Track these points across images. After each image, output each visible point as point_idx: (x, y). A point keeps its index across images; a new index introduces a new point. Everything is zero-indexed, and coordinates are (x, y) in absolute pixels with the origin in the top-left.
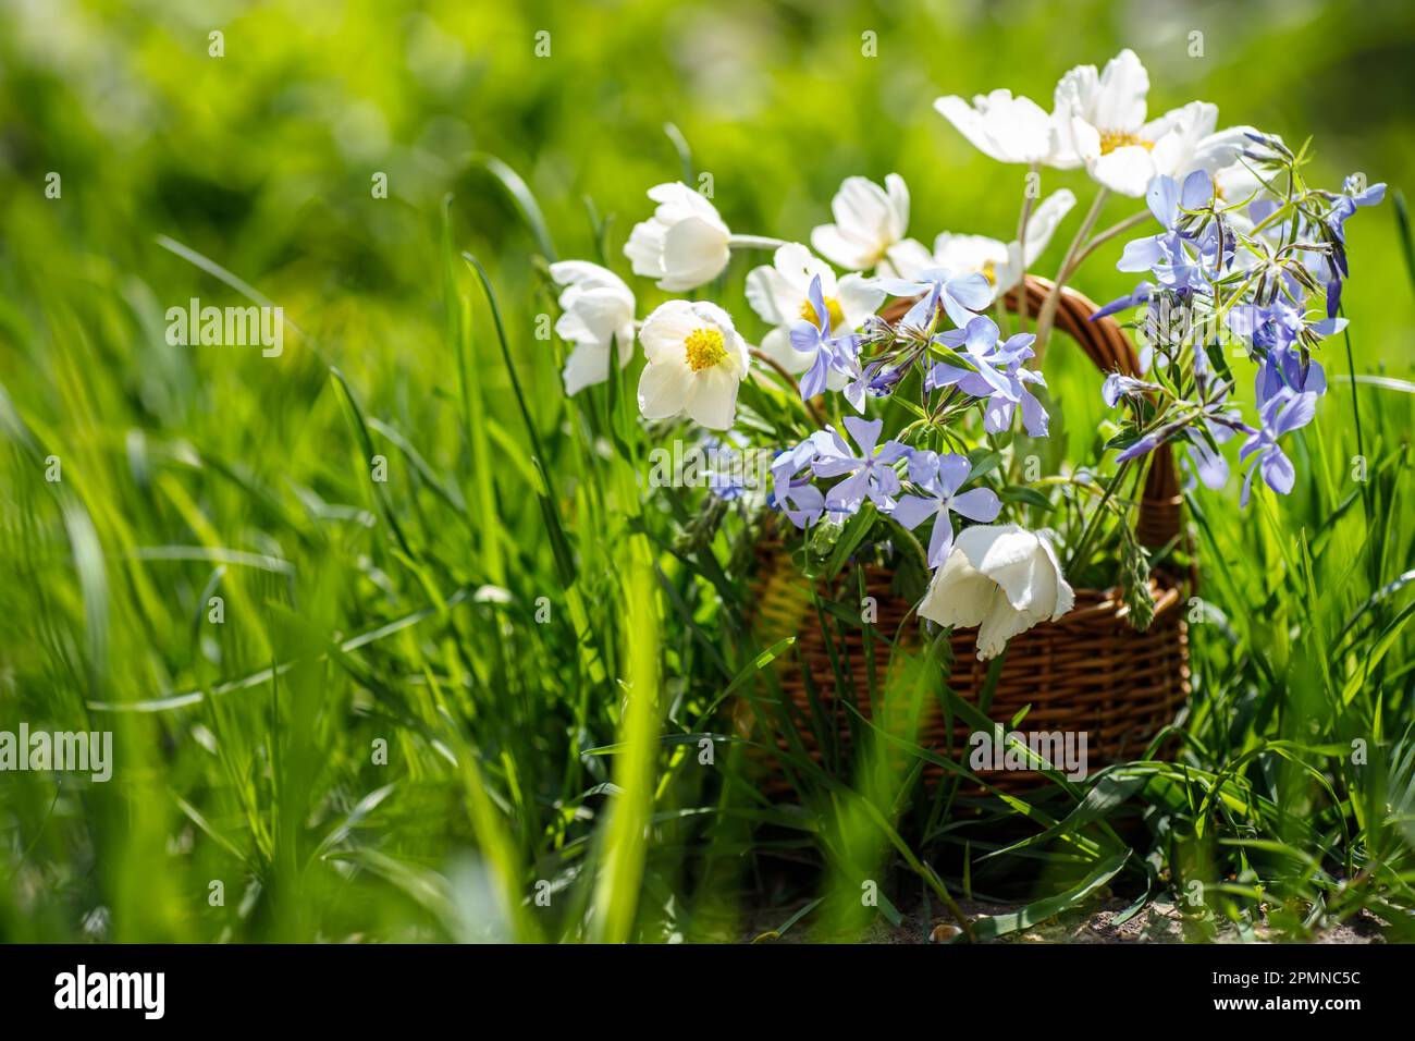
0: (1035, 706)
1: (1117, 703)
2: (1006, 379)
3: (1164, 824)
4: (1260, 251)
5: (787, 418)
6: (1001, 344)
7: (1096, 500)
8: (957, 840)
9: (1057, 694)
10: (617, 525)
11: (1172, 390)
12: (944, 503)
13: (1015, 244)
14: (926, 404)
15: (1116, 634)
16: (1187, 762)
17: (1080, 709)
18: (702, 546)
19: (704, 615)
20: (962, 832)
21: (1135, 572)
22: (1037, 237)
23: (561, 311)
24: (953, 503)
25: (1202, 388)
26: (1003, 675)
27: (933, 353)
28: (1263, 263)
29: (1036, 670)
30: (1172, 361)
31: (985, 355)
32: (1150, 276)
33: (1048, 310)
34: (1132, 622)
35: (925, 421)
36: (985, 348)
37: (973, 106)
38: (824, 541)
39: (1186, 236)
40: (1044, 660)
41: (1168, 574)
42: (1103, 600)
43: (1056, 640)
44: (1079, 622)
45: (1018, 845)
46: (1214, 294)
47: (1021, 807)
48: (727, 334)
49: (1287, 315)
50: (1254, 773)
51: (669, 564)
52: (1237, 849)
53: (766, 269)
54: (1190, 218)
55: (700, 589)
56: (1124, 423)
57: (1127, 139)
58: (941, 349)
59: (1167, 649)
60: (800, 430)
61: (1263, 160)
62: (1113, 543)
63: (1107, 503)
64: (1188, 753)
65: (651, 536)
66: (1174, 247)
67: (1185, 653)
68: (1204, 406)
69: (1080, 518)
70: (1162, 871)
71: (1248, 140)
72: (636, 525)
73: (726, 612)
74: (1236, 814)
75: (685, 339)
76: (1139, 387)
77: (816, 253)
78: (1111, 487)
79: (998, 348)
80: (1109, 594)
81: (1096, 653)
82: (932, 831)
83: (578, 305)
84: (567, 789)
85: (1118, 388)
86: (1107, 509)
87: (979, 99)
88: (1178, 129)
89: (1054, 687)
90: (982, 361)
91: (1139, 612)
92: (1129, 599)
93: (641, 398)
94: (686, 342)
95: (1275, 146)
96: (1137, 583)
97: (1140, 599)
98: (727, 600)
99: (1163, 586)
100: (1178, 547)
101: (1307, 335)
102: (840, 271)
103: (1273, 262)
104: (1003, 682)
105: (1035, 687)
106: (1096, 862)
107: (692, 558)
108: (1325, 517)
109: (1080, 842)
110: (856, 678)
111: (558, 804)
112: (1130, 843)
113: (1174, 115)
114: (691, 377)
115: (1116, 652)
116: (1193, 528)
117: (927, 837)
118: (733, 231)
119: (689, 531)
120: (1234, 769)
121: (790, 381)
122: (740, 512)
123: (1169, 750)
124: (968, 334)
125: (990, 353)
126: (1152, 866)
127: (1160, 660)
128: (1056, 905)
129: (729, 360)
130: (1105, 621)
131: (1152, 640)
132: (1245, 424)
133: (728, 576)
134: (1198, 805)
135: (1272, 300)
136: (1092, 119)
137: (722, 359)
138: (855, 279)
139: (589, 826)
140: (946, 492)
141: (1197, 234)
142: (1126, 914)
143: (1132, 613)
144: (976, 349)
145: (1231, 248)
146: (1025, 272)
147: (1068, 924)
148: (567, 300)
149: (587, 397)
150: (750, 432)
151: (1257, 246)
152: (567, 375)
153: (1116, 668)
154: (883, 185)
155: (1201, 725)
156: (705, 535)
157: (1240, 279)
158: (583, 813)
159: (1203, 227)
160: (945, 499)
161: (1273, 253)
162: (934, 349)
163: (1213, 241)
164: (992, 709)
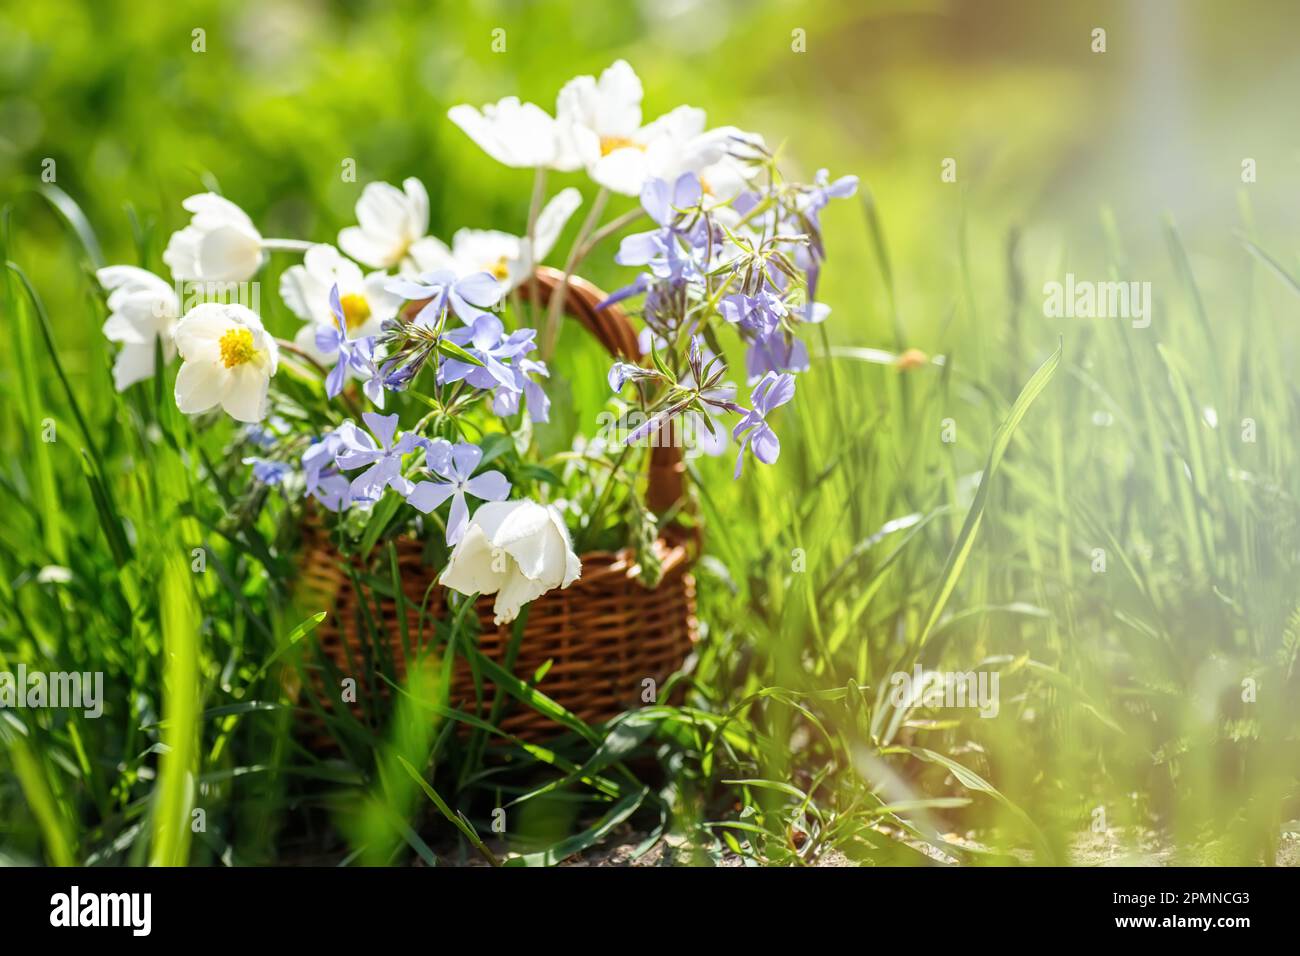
0: (557, 661)
1: (631, 654)
2: (510, 371)
3: (676, 762)
4: (745, 244)
5: (322, 407)
6: (505, 337)
7: (607, 472)
8: (489, 786)
9: (576, 649)
10: (169, 508)
11: (671, 376)
12: (459, 486)
13: (526, 240)
14: (439, 397)
15: (628, 592)
16: (696, 707)
17: (596, 662)
18: (248, 525)
19: (253, 587)
20: (495, 779)
21: (643, 537)
22: (547, 232)
23: (109, 313)
24: (468, 487)
25: (697, 374)
26: (527, 633)
27: (442, 350)
28: (749, 256)
29: (557, 628)
30: (671, 344)
31: (491, 349)
32: (647, 268)
33: (558, 299)
34: (643, 581)
35: (439, 413)
36: (490, 343)
37: (483, 115)
38: (354, 524)
39: (679, 232)
40: (563, 618)
41: (673, 534)
42: (614, 561)
43: (575, 600)
44: (595, 583)
45: (544, 789)
46: (705, 284)
47: (544, 755)
48: (256, 334)
49: (772, 303)
50: (756, 714)
51: (218, 542)
52: (741, 785)
53: (297, 270)
54: (681, 216)
55: (249, 564)
56: (629, 404)
57: (622, 143)
58: (450, 347)
59: (676, 603)
60: (333, 416)
61: (744, 159)
62: (624, 508)
63: (617, 476)
64: (696, 696)
65: (200, 519)
66: (668, 242)
67: (692, 606)
68: (699, 390)
69: (593, 489)
70: (675, 804)
71: (731, 140)
72: (186, 509)
73: (272, 585)
74: (739, 753)
75: (219, 339)
76: (641, 374)
77: (343, 254)
78: (619, 461)
79: (503, 342)
80: (621, 555)
81: (611, 610)
82: (467, 778)
83: (124, 308)
84: (129, 751)
85: (622, 374)
86: (616, 481)
87: (488, 108)
88: (668, 132)
89: (573, 642)
90: (490, 354)
91: (649, 572)
92: (639, 560)
93: (177, 396)
94: (221, 341)
95: (756, 147)
96: (646, 546)
97: (648, 560)
98: (273, 574)
99: (670, 544)
100: (683, 509)
101: (790, 318)
102: (366, 270)
103: (758, 255)
104: (528, 640)
105: (556, 644)
106: (615, 801)
107: (240, 536)
108: (812, 478)
109: (600, 783)
110: (392, 642)
111: (122, 767)
112: (645, 781)
113: (664, 121)
114: (227, 374)
115: (629, 607)
116: (694, 491)
117: (462, 784)
118: (265, 236)
119: (236, 512)
120: (737, 710)
121: (322, 371)
122: (282, 494)
123: (678, 697)
124: (474, 331)
125: (496, 347)
126: (665, 802)
127: (669, 613)
128: (580, 842)
129: (260, 357)
130: (618, 581)
131: (660, 597)
132: (736, 404)
133: (273, 552)
134: (704, 745)
135: (758, 290)
136: (591, 124)
137: (254, 356)
138: (380, 277)
139: (149, 786)
140: (461, 477)
141: (688, 230)
142: (644, 847)
143: (643, 573)
144: (482, 344)
145: (720, 241)
146: (536, 265)
147: (591, 859)
148: (114, 302)
149: (137, 391)
150: (289, 419)
151: (743, 240)
152: (117, 371)
153: (630, 622)
154: (402, 189)
155: (708, 669)
156: (250, 517)
157: (730, 270)
158: (144, 773)
159: (693, 224)
160: (460, 483)
161: (757, 248)
162: (443, 346)
163: (702, 236)
164: (518, 664)
